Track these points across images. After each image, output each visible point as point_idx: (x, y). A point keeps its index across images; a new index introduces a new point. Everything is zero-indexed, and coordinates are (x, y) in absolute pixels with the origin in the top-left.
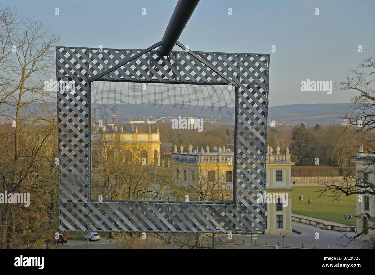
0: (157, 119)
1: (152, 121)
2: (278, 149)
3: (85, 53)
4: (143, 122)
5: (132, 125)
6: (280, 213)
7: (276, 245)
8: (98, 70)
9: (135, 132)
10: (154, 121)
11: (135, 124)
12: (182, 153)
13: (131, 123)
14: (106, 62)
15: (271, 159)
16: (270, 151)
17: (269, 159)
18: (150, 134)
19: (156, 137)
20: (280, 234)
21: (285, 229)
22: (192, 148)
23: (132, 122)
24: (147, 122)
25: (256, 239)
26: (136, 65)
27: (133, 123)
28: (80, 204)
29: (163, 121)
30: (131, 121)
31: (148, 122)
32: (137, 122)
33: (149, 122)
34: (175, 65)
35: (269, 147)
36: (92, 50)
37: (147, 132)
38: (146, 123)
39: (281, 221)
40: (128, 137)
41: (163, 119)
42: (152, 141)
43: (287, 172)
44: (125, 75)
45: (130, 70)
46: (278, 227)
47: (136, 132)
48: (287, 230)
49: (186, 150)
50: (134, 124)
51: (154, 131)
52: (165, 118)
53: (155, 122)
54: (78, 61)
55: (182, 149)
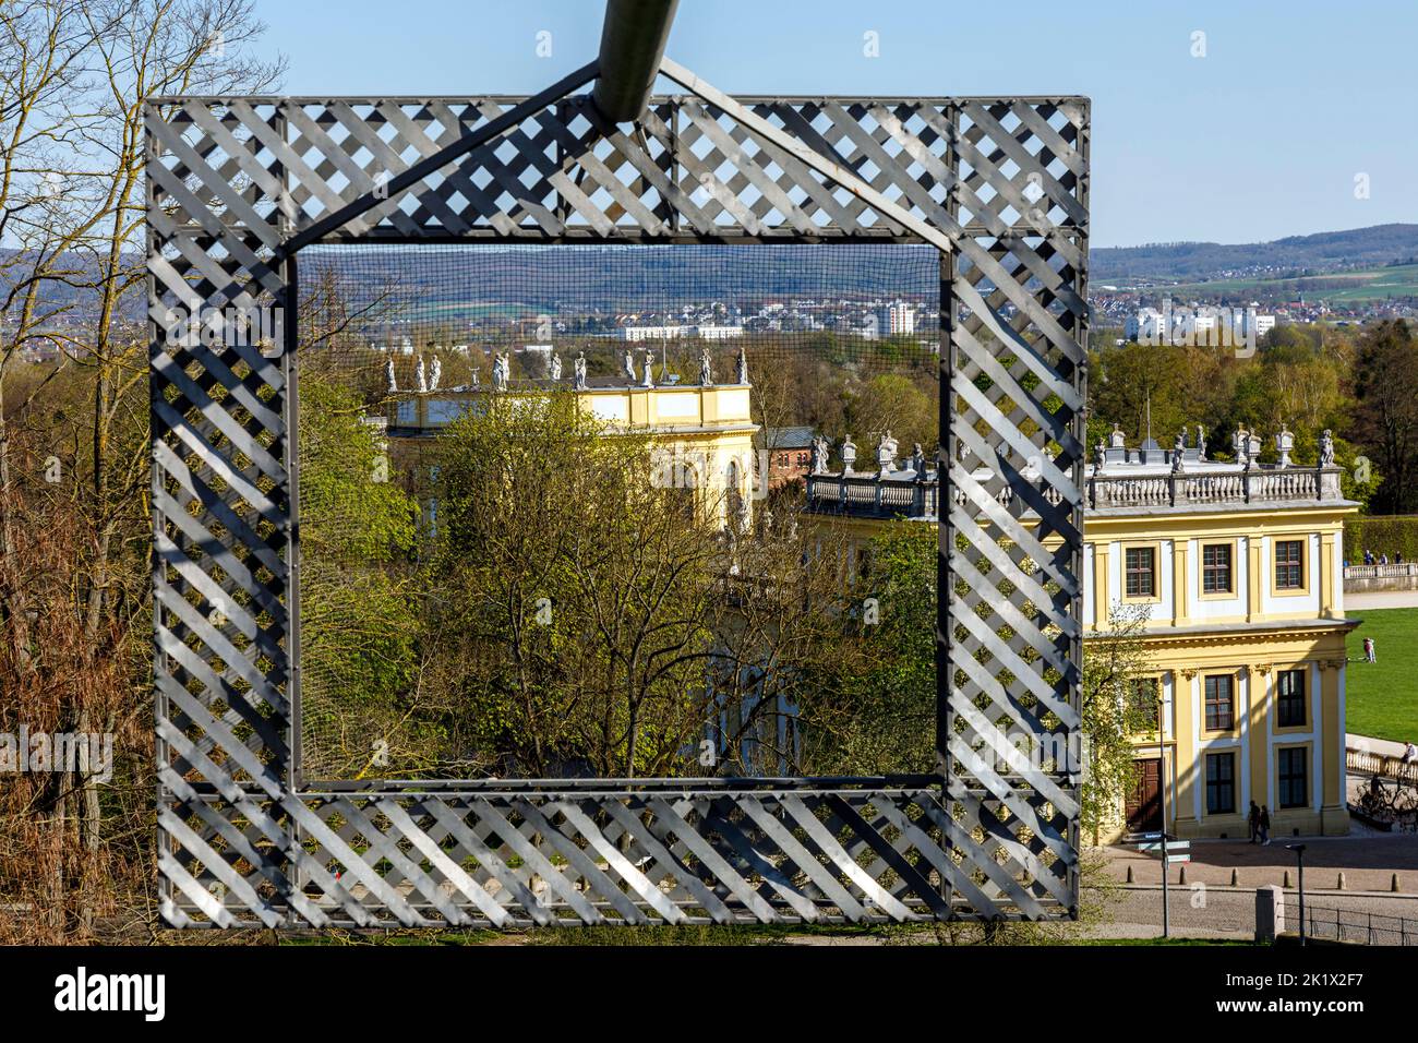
0: (747, 315)
1: (722, 324)
2: (1286, 441)
3: (272, 123)
4: (683, 330)
5: (628, 346)
6: (1293, 737)
7: (1273, 887)
8: (325, 196)
9: (639, 383)
10: (733, 324)
11: (647, 343)
12: (849, 472)
13: (628, 338)
14: (363, 157)
15: (1251, 491)
16: (1246, 452)
17: (1241, 488)
18: (709, 390)
19: (733, 403)
20: (1296, 832)
21: (1317, 811)
22: (894, 448)
23: (635, 334)
24: (701, 330)
25: (1185, 862)
26: (494, 165)
27: (636, 338)
28: (250, 802)
29: (775, 324)
30: (628, 330)
31: (707, 330)
32: (654, 332)
33: (710, 332)
34: (667, 161)
35: (1242, 437)
36: (303, 106)
37: (693, 379)
38: (698, 334)
39: (1301, 771)
40: (605, 409)
41: (773, 314)
42: (716, 422)
43: (1326, 549)
44: (445, 212)
45: (470, 190)
46: (1287, 802)
47: (644, 381)
48: (1325, 814)
49: (869, 460)
50: (641, 341)
51: (727, 377)
52: (780, 311)
53: (737, 331)
54: (238, 158)
55: (850, 454)
